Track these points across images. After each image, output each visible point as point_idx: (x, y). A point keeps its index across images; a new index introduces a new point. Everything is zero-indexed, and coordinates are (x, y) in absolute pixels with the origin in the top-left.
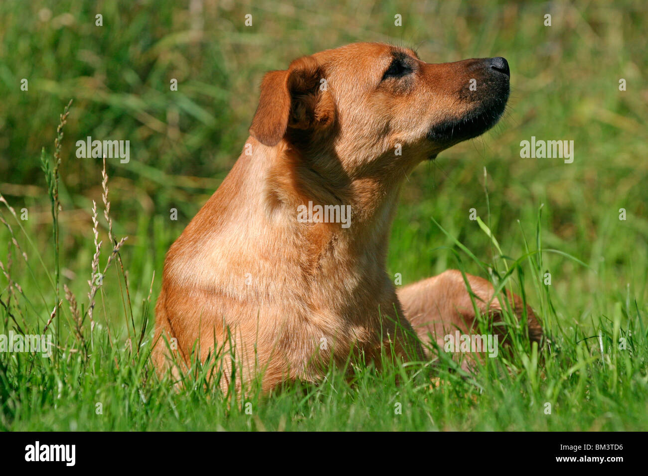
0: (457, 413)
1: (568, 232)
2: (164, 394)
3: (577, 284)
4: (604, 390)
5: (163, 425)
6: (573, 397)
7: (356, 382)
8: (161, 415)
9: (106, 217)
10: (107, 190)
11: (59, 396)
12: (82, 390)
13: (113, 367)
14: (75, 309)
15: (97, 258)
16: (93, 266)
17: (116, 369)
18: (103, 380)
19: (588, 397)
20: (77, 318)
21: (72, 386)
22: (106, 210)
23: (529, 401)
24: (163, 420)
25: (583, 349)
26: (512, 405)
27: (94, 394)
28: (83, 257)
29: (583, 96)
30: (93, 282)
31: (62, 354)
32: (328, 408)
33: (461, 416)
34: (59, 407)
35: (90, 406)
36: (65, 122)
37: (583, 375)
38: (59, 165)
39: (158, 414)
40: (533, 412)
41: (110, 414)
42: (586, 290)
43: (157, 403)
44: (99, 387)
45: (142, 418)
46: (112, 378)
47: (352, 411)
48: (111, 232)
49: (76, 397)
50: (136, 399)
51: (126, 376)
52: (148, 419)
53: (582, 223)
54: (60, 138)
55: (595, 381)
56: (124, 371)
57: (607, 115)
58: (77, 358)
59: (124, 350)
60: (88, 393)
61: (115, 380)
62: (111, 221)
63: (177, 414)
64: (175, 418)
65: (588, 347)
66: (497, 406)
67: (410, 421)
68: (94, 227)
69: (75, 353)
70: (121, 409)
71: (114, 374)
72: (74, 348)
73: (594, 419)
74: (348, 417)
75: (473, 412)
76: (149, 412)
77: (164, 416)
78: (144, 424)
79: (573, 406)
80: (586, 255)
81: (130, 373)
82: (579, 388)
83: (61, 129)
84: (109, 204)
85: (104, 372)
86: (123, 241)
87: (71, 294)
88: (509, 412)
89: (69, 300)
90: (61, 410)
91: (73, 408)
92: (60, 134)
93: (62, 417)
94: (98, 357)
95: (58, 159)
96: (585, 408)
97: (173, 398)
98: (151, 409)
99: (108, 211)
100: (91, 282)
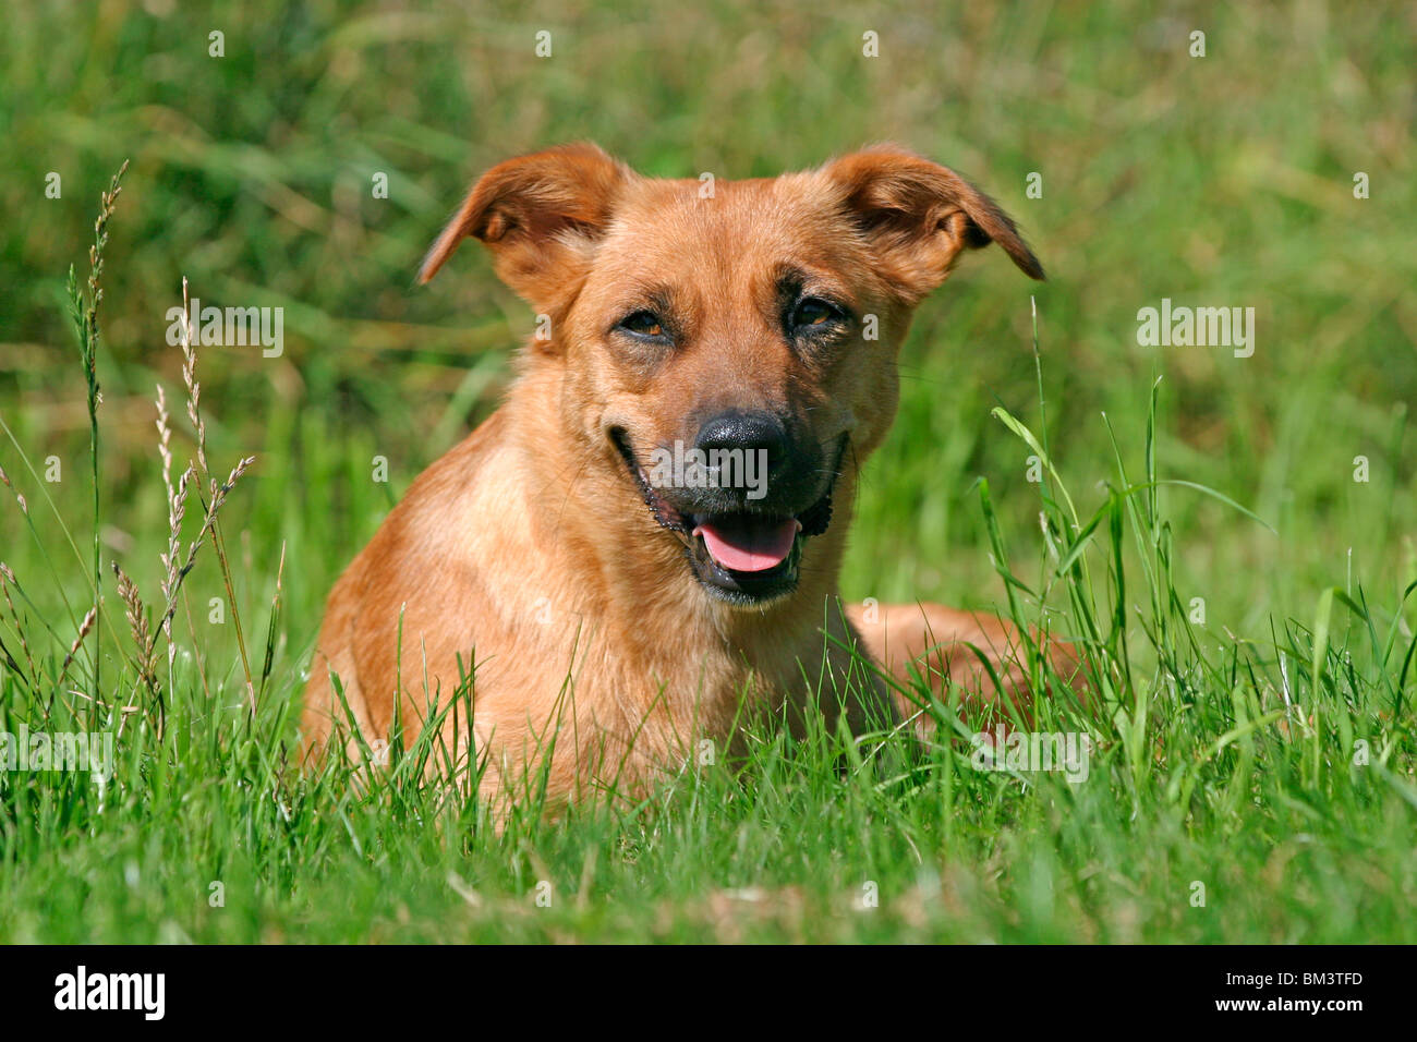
0: (971, 837)
1: (1208, 438)
2: (330, 801)
3: (1232, 550)
4: (1293, 784)
5: (328, 869)
6: (1225, 802)
7: (751, 770)
8: (322, 849)
9: (192, 415)
10: (193, 356)
11: (101, 808)
12: (150, 794)
13: (217, 746)
14: (139, 618)
15: (180, 505)
16: (172, 521)
17: (225, 747)
18: (196, 773)
19: (1257, 799)
20: (143, 636)
21: (128, 786)
22: (191, 401)
23: (1129, 809)
24: (328, 858)
25: (1246, 693)
26: (1092, 819)
27: (177, 804)
28: (148, 503)
29: (1239, 136)
30: (172, 557)
31: (106, 717)
32: (689, 827)
33: (981, 843)
34: (99, 833)
35: (167, 831)
36: (112, 208)
37: (1247, 749)
38: (98, 303)
39: (318, 845)
40: (1137, 833)
41: (212, 847)
42: (1250, 564)
43: (315, 821)
44: (188, 788)
45: (281, 855)
46: (216, 770)
47: (742, 835)
48: (204, 449)
49: (138, 807)
50: (269, 814)
51: (245, 763)
52: (296, 858)
53: (1240, 418)
54: (101, 244)
55: (1272, 763)
56: (242, 753)
57: (1295, 177)
58: (137, 725)
59: (240, 706)
60: (164, 801)
61: (223, 773)
62: (202, 423)
63: (356, 843)
64: (355, 852)
65: (1256, 690)
66: (1058, 821)
67: (870, 856)
68: (162, 442)
69: (133, 714)
70: (236, 836)
71: (219, 759)
72: (132, 705)
73: (1271, 847)
74: (734, 850)
75: (1007, 835)
76: (298, 841)
77: (329, 850)
78: (287, 867)
79: (1225, 820)
80: (1248, 488)
81: (254, 757)
82: (1238, 779)
83: (103, 225)
84: (196, 387)
85: (199, 755)
86: (244, 465)
87: (129, 584)
88: (1085, 835)
89: (126, 597)
90: (104, 838)
91: (130, 835)
92: (101, 236)
93: (106, 854)
94: (185, 721)
95: (96, 289)
96: (1250, 824)
97: (348, 810)
98: (302, 836)
99: (195, 402)
100: (168, 556)
